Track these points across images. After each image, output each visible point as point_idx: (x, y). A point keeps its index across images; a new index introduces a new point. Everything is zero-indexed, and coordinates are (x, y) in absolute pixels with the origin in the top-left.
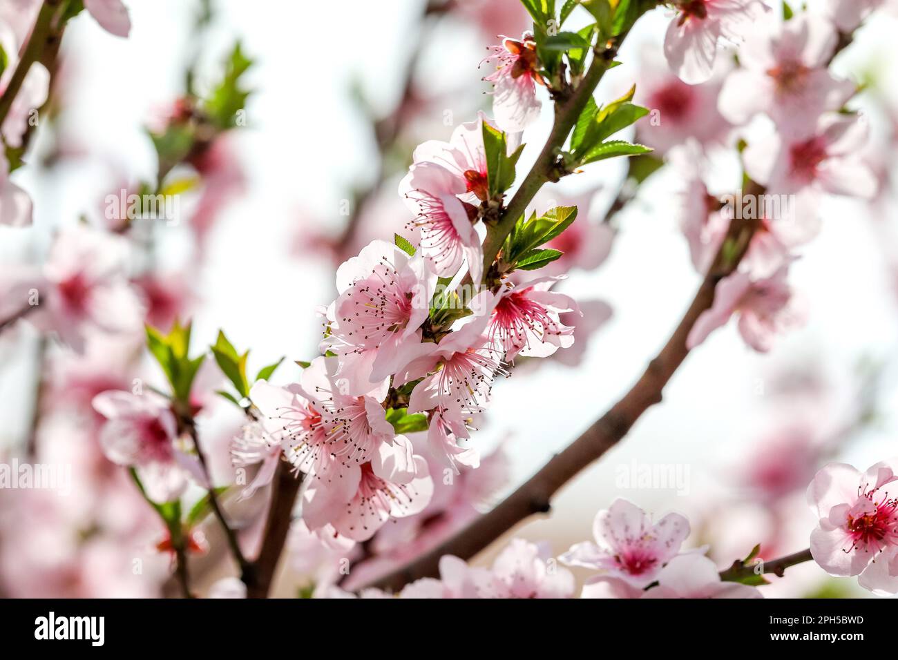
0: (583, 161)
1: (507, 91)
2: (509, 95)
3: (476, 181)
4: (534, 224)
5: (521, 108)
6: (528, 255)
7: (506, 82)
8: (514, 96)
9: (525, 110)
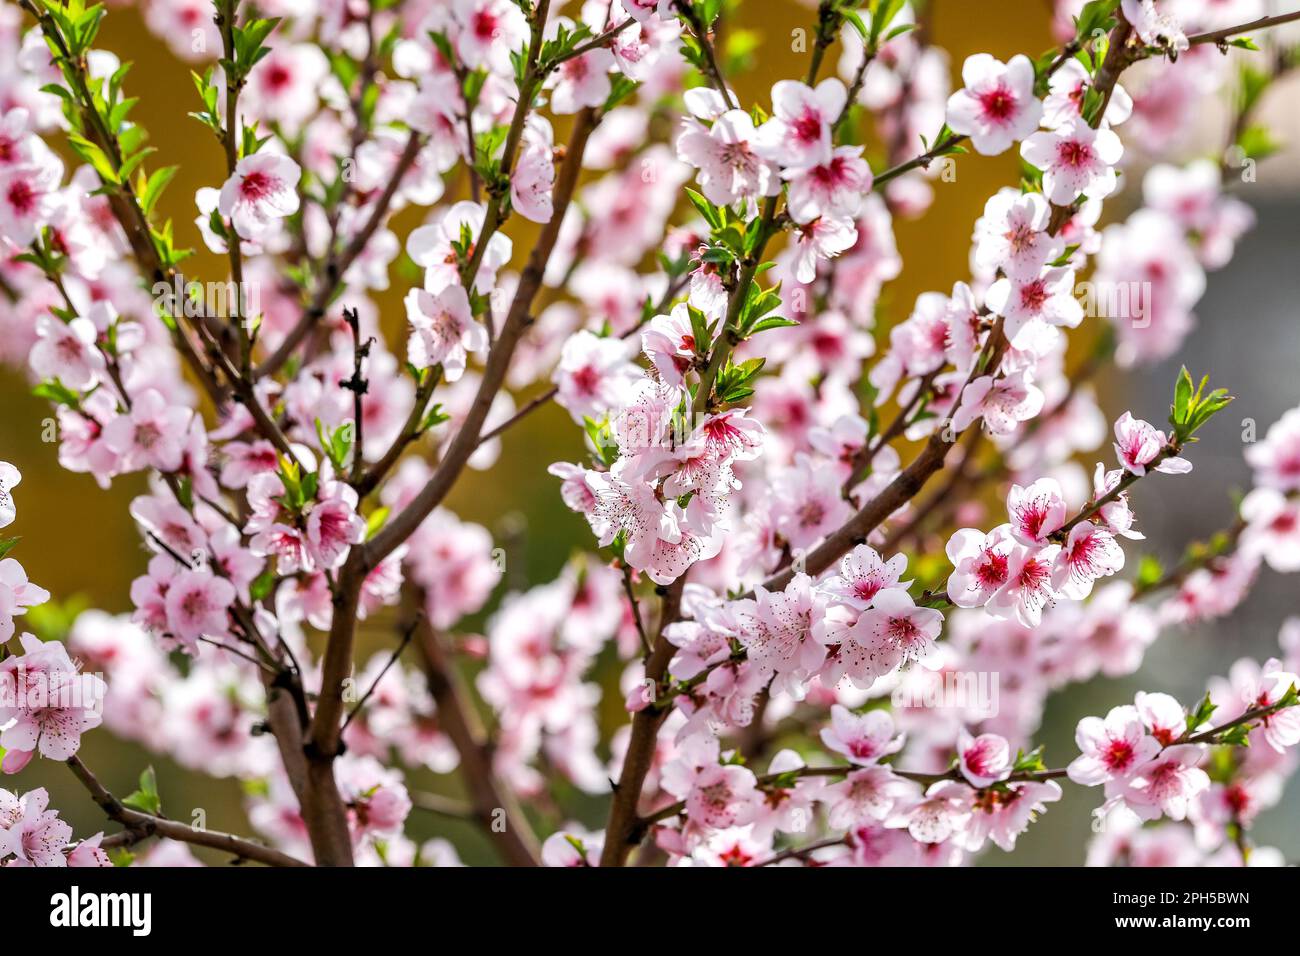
0: (749, 332)
1: (699, 284)
2: (701, 286)
3: (689, 343)
4: (732, 372)
5: (711, 295)
6: (732, 392)
7: (700, 277)
8: (705, 286)
9: (714, 296)
